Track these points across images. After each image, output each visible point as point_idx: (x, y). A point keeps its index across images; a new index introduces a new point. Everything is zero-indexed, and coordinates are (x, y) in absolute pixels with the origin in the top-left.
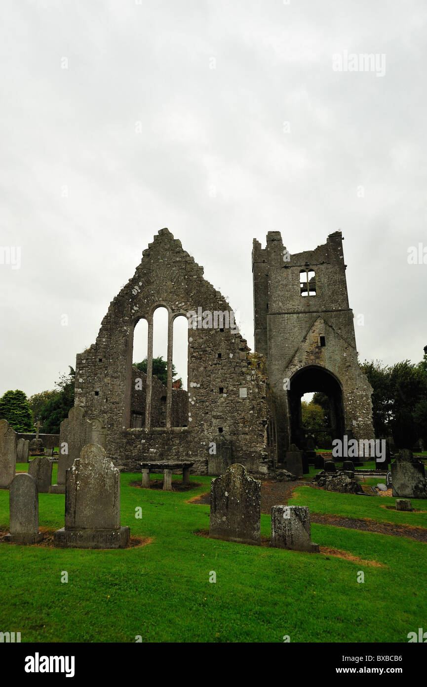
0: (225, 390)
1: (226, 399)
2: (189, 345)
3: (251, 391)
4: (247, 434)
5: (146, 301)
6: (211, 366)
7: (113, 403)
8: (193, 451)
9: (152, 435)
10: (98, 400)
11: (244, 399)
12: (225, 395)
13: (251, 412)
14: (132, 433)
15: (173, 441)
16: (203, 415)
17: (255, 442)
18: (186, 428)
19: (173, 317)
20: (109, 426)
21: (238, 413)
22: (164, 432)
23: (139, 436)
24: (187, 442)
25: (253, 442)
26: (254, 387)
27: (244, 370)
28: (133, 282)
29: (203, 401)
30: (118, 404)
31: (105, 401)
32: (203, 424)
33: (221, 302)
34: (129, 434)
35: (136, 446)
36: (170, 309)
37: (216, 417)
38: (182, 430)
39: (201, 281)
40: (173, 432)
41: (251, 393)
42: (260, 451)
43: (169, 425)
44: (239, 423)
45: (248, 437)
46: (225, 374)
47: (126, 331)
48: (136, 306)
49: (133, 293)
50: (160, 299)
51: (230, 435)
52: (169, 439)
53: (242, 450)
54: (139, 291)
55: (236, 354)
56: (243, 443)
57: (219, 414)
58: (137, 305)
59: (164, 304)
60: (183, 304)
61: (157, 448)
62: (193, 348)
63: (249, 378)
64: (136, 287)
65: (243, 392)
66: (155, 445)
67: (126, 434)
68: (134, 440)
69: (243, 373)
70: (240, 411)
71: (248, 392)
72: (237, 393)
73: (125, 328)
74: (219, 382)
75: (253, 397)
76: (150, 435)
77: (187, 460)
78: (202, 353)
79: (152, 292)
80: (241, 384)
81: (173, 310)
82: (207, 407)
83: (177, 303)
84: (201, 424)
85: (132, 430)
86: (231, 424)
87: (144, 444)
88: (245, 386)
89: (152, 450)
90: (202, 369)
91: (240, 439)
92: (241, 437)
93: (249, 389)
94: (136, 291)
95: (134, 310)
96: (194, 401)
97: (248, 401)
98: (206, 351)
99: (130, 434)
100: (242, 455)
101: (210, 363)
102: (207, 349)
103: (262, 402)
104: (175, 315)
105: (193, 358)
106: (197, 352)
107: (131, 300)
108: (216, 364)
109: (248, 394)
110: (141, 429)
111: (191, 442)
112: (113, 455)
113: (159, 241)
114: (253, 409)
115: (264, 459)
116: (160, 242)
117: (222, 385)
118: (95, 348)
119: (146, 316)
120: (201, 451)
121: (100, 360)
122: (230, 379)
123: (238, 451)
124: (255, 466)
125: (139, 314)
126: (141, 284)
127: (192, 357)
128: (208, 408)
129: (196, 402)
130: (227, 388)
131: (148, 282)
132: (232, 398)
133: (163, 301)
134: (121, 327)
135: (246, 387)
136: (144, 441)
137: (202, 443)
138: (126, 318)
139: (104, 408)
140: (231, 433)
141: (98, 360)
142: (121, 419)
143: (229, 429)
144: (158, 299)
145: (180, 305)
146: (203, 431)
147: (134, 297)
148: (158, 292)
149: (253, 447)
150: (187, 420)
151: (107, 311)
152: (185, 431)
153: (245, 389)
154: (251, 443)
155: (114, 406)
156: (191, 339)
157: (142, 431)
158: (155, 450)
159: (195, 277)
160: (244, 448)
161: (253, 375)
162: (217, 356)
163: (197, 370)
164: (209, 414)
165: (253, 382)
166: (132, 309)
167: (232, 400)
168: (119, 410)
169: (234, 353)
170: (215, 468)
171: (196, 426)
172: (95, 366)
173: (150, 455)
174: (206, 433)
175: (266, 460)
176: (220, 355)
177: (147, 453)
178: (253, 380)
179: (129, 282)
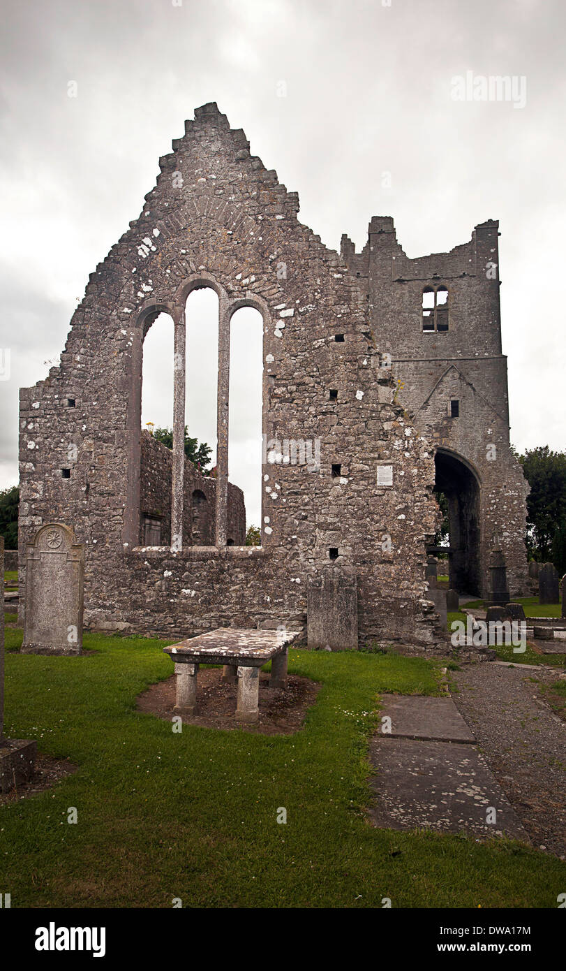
0: (343, 470)
1: (346, 488)
2: (265, 372)
3: (402, 473)
4: (391, 563)
5: (168, 271)
6: (316, 416)
7: (101, 494)
8: (274, 596)
9: (186, 560)
10: (69, 487)
11: (386, 489)
12: (343, 481)
13: (402, 517)
14: (144, 557)
15: (231, 575)
16: (297, 522)
17: (409, 580)
18: (259, 548)
19: (230, 309)
20: (95, 541)
21: (372, 520)
22: (213, 556)
23: (157, 563)
24: (263, 577)
25: (403, 580)
26: (408, 465)
27: (387, 426)
28: (138, 228)
29: (296, 493)
30: (113, 495)
31: (84, 489)
32: (296, 541)
33: (339, 276)
34: (138, 558)
35: (153, 584)
36: (223, 291)
37: (324, 527)
38: (250, 553)
39: (293, 227)
40: (230, 557)
41: (400, 477)
42: (419, 597)
43: (220, 542)
44: (373, 540)
45: (393, 569)
46: (347, 435)
47: (125, 338)
48: (147, 284)
49: (140, 253)
50: (202, 267)
51: (354, 564)
52: (222, 571)
53: (380, 595)
54: (154, 249)
55: (371, 393)
56: (381, 579)
57: (330, 520)
58: (150, 281)
59: (211, 278)
60: (253, 278)
61: (198, 589)
62: (274, 376)
63: (397, 444)
64: (147, 241)
65: (385, 475)
66: (192, 582)
67: (131, 558)
68: (147, 569)
69: (384, 435)
70: (377, 514)
71: (394, 475)
72: (370, 478)
73: (124, 332)
74: (332, 452)
75: (405, 485)
76: (182, 562)
77: (260, 614)
78: (294, 388)
79: (184, 251)
80: (379, 458)
81: (229, 292)
82: (306, 504)
83: (239, 277)
84: (292, 539)
85: (144, 550)
86: (357, 541)
87: (168, 579)
88: (389, 461)
89: (188, 591)
90: (294, 422)
91: (376, 573)
92: (378, 569)
93: (397, 468)
94: (147, 250)
95: (143, 292)
96: (276, 490)
97: (395, 493)
98: (304, 384)
99: (140, 559)
100: (380, 606)
101: (312, 409)
102: (307, 379)
103: (426, 495)
104: (234, 304)
105: (275, 400)
106: (285, 385)
107: (135, 269)
108: (324, 414)
109: (394, 479)
110: (164, 548)
111: (270, 577)
112: (104, 600)
113: (198, 134)
114: (405, 510)
115: (426, 613)
116: (200, 136)
117: (338, 459)
118: (58, 375)
119: (170, 304)
120: (293, 595)
121: (72, 403)
122: (358, 445)
123: (371, 596)
124: (405, 628)
125: (153, 301)
126: (156, 232)
127: (272, 397)
128: (307, 508)
129: (281, 494)
130: (349, 465)
131: (173, 230)
132: (361, 488)
133: (207, 271)
134: (115, 330)
135: (390, 464)
136: (170, 573)
137: (293, 580)
138: (126, 310)
139: (83, 504)
140: (356, 560)
141: (66, 402)
142: (119, 527)
143: (353, 551)
144: (197, 268)
145: (246, 281)
146: (297, 554)
147: (142, 264)
148: (196, 251)
149: (402, 590)
150: (261, 531)
152: (255, 556)
153: (390, 468)
154: (399, 581)
155: (103, 500)
156: (270, 358)
157: (164, 553)
158: (194, 592)
159: (280, 217)
160: (384, 592)
161: (407, 438)
162: (328, 396)
163: (284, 425)
164: (309, 519)
165: (407, 454)
166: (138, 289)
167: (359, 492)
168: (115, 509)
169: (365, 390)
170: (322, 631)
171: (280, 546)
172: (59, 415)
173: (184, 601)
174: (302, 558)
175: (430, 617)
176: (334, 394)
177: (176, 597)
178: (407, 450)
179: (129, 228)
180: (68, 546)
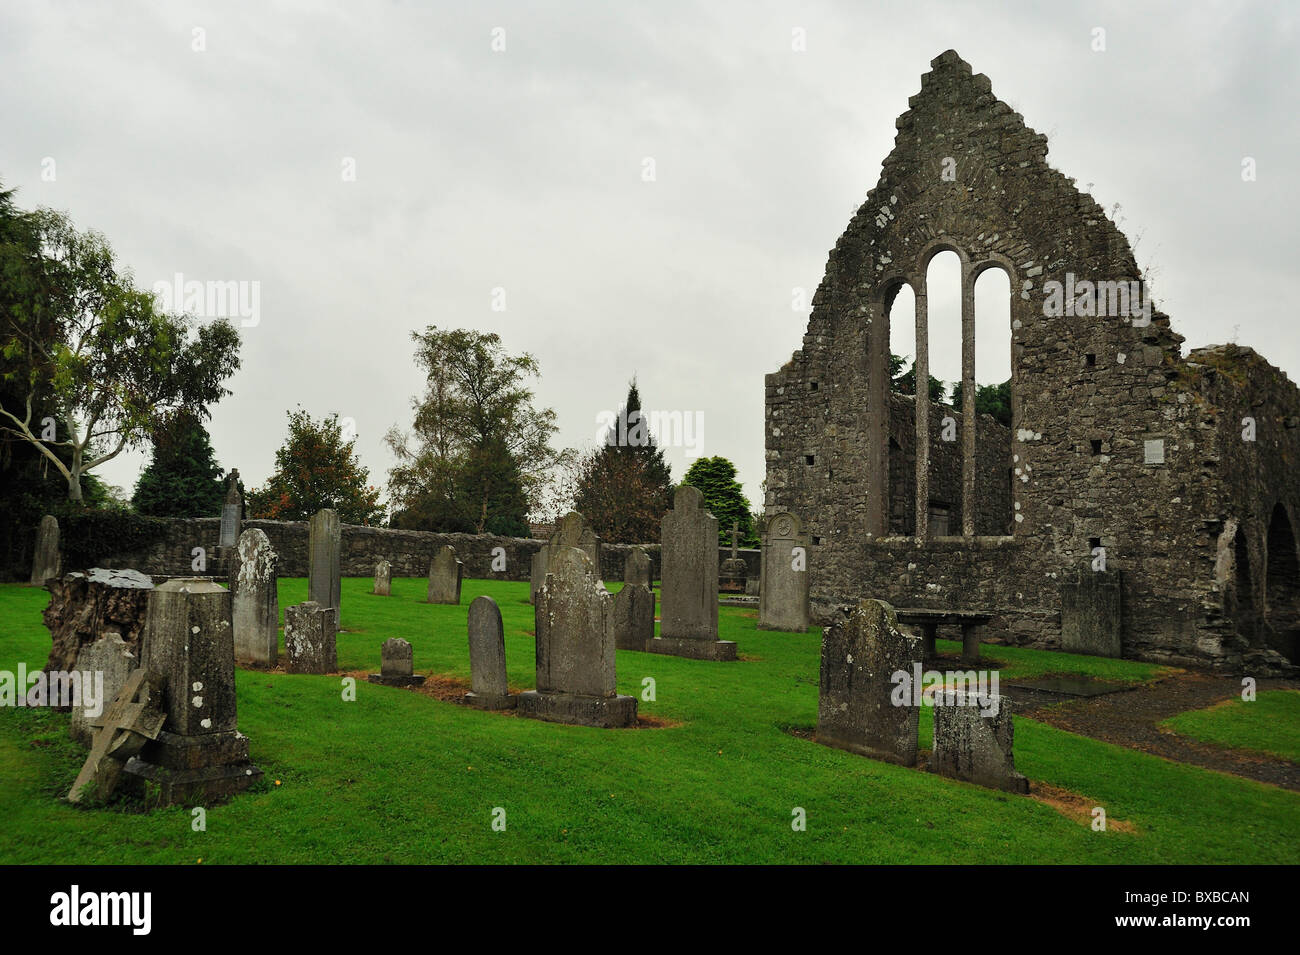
0: (1105, 447)
1: (1108, 468)
2: (1013, 340)
3: (1176, 448)
4: (1164, 555)
5: (907, 239)
6: (1070, 386)
7: (844, 481)
8: (1027, 593)
9: (931, 552)
10: (812, 475)
11: (1156, 468)
12: (1105, 459)
13: (1177, 500)
14: (887, 548)
15: (979, 568)
16: (1050, 507)
17: (1187, 577)
18: (1010, 538)
19: (972, 273)
20: (838, 531)
21: (1140, 504)
22: (958, 546)
23: (901, 555)
24: (1013, 571)
25: (1181, 576)
26: (1183, 438)
27: (1156, 392)
28: (878, 197)
29: (1049, 475)
30: (856, 482)
31: (827, 476)
32: (1050, 530)
33: (1094, 222)
34: (881, 549)
35: (897, 577)
36: (964, 254)
37: (1083, 513)
38: (1000, 543)
39: (1040, 174)
40: (978, 547)
41: (1175, 453)
42: (1202, 598)
43: (968, 531)
44: (1142, 529)
45: (1167, 563)
46: (1106, 405)
47: (866, 315)
48: (886, 256)
49: (879, 223)
50: (941, 231)
51: (1118, 557)
52: (969, 564)
53: (1151, 594)
54: (892, 217)
55: (1136, 355)
56: (1153, 577)
57: (1089, 505)
58: (889, 252)
59: (950, 241)
60: (996, 237)
61: (944, 584)
62: (1023, 344)
63: (1169, 413)
64: (885, 210)
65: (1155, 451)
66: (938, 575)
67: (874, 550)
68: (891, 562)
69: (1153, 402)
70: (1145, 498)
71: (1166, 451)
72: (1137, 454)
73: (863, 309)
74: (1091, 426)
75: (1180, 463)
76: (926, 554)
77: (1012, 613)
78: (1044, 356)
79: (922, 216)
80: (1148, 430)
81: (972, 255)
82: (1061, 488)
83: (981, 237)
84: (1046, 528)
85: (887, 541)
86: (1123, 529)
87: (913, 573)
88: (1160, 434)
89: (933, 586)
90: (1046, 395)
91: (1146, 568)
92: (1149, 562)
93: (1169, 441)
94: (885, 219)
95: (882, 264)
96: (1027, 473)
97: (1168, 472)
98: (1056, 350)
99: (883, 551)
100: (1152, 608)
101: (1066, 379)
102: (1059, 345)
103: (1205, 474)
104: (977, 268)
105: (1024, 371)
106: (1035, 353)
107: (873, 242)
108: (1081, 382)
109: (1167, 456)
110: (908, 539)
111: (1023, 571)
112: (848, 594)
113: (934, 87)
114: (1181, 492)
115: (1210, 619)
116: (938, 89)
117: (1097, 433)
118: (801, 360)
119: (909, 275)
120: (1047, 592)
121: (815, 386)
122: (1119, 417)
123: (1140, 596)
124: (1185, 637)
125: (893, 274)
126: (894, 200)
127: (1021, 367)
128: (1062, 491)
129: (1032, 477)
130: (1111, 441)
131: (911, 195)
132: (1125, 467)
133: (947, 234)
134: (855, 307)
135: (1161, 437)
136: (914, 566)
137: (1048, 574)
138: (866, 285)
139: (826, 492)
140: (1121, 553)
141: (808, 385)
142: (861, 516)
143: (1118, 542)
144: (936, 233)
145: (990, 241)
146: (1050, 545)
147: (880, 234)
148: (935, 216)
149: (1180, 589)
150: (1011, 518)
151: (822, 273)
152: (1006, 546)
153: (1160, 443)
154: (1176, 578)
155: (846, 488)
156: (1018, 324)
157: (908, 543)
158: (939, 587)
159: (1025, 164)
160: (1157, 591)
161: (1180, 405)
162: (1084, 361)
163: (1035, 399)
164: (1065, 504)
165: (1181, 425)
166: (877, 262)
167: (1123, 472)
168: (858, 497)
169: (1128, 350)
170: (1078, 634)
171: (1032, 535)
172: (802, 399)
173: (929, 597)
174: (1057, 549)
175: (1216, 622)
176: (1091, 359)
177: (922, 592)
178: (1182, 420)
179: (867, 198)
180: (795, 533)
